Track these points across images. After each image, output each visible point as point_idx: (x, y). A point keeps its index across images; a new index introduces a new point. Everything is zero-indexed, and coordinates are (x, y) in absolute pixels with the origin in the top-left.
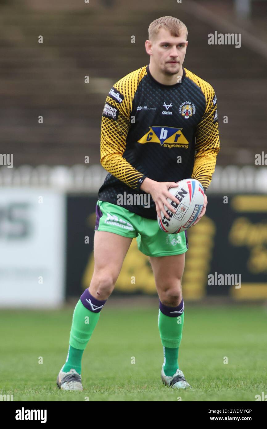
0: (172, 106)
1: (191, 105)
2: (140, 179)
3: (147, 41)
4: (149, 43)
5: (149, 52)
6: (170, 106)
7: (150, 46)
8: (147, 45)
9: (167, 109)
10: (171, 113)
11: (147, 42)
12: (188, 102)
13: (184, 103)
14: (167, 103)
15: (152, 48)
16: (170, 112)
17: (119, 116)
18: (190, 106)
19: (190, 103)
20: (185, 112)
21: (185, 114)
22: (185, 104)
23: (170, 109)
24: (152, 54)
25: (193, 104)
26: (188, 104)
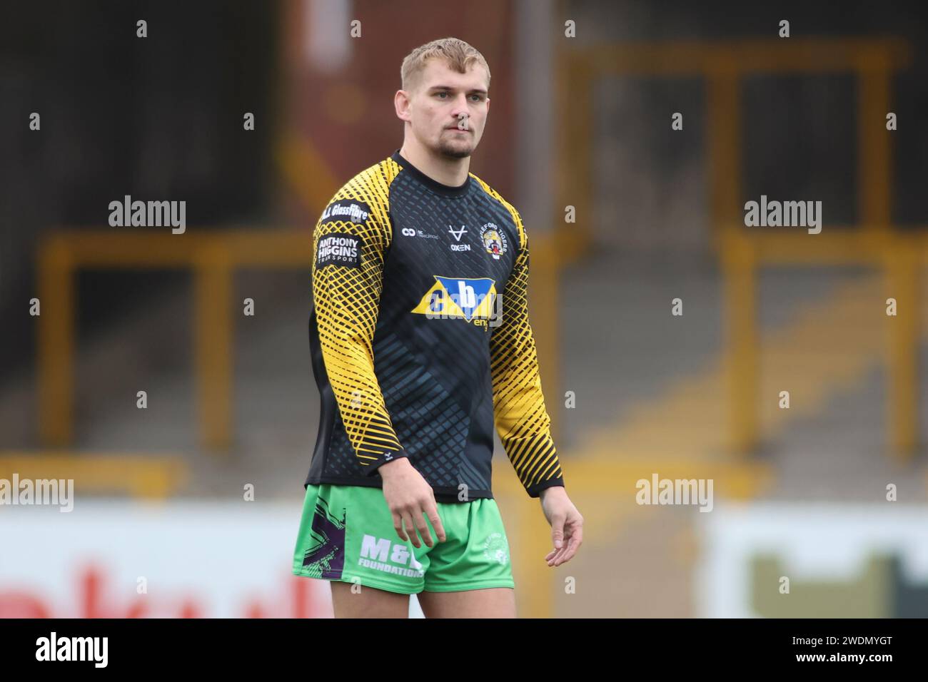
0: (466, 232)
1: (498, 231)
2: (390, 454)
3: (400, 91)
4: (404, 96)
5: (402, 114)
6: (462, 231)
7: (406, 103)
8: (398, 102)
9: (458, 239)
10: (468, 247)
11: (400, 93)
12: (492, 225)
13: (485, 226)
14: (455, 226)
15: (410, 106)
16: (466, 246)
17: (362, 256)
18: (496, 233)
19: (495, 227)
20: (490, 247)
21: (493, 250)
22: (489, 229)
23: (464, 240)
24: (408, 119)
25: (501, 231)
26: (492, 229)
